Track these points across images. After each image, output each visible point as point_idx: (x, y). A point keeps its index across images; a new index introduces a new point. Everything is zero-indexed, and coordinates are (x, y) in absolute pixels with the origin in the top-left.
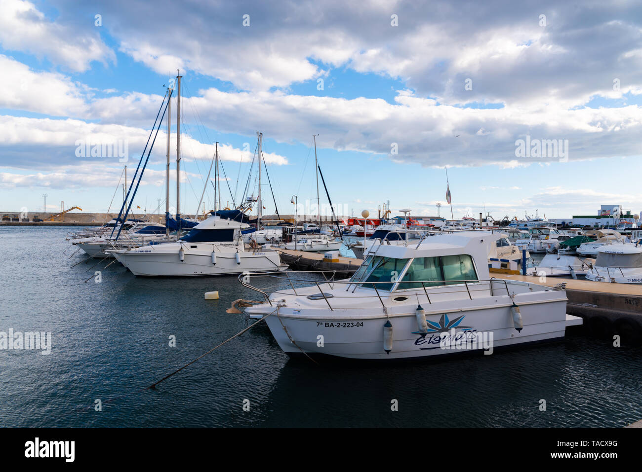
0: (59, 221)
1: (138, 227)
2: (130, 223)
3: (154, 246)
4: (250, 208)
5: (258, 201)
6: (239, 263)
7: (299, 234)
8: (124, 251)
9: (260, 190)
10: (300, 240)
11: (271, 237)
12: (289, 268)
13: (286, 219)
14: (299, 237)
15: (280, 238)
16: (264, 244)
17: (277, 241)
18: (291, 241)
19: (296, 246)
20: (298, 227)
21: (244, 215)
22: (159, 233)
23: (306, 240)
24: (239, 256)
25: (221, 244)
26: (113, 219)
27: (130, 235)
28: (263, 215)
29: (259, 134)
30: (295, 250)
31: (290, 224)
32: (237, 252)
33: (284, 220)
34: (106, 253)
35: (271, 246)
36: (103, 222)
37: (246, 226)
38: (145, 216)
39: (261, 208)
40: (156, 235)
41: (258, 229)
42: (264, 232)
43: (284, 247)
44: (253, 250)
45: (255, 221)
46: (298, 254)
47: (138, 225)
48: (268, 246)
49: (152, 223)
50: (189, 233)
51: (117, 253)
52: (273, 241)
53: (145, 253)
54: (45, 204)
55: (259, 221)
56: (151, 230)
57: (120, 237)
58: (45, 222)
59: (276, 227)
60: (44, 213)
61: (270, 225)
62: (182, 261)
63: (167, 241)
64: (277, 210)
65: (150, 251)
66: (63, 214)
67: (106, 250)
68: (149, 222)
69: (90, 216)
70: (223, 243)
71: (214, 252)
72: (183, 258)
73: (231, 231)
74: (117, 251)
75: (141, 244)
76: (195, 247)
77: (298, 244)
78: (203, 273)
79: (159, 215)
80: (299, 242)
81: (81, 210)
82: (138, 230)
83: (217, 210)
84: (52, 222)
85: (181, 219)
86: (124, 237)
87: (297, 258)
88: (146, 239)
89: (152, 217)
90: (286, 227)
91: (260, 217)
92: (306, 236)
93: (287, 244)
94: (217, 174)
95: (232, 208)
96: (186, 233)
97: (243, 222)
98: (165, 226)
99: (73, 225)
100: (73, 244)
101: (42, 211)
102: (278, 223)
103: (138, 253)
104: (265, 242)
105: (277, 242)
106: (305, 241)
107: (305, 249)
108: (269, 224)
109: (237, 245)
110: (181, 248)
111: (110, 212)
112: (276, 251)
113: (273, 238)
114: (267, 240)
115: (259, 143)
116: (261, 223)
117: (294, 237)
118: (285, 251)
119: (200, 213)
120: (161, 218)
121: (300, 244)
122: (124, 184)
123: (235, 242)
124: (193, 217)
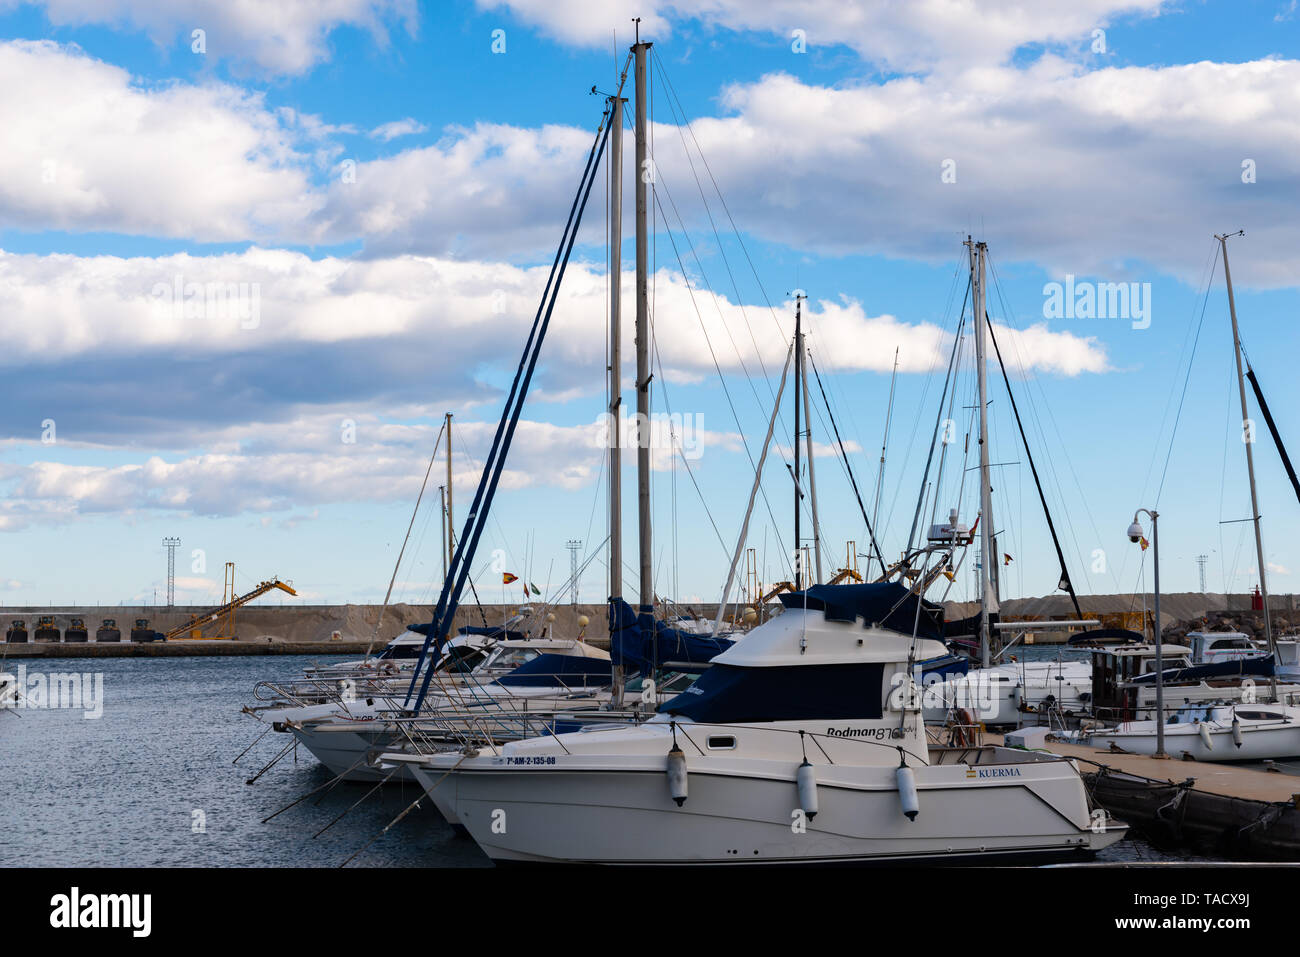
0: (219, 637)
1: (506, 659)
2: (475, 641)
3: (567, 738)
4: (948, 568)
5: (977, 540)
6: (912, 815)
7: (1171, 680)
8: (449, 758)
9: (986, 490)
10: (1181, 711)
11: (1043, 694)
12: (1129, 835)
13: (1105, 612)
14: (1174, 695)
15: (1083, 697)
16: (1012, 727)
17: (1069, 714)
18: (1132, 717)
19: (1160, 736)
20: (1167, 649)
21: (925, 602)
22: (578, 683)
23: (1209, 711)
24: (913, 780)
25: (831, 731)
26: (410, 628)
27: (477, 691)
28: (1003, 599)
29: (975, 250)
30: (1160, 754)
31: (1124, 636)
32: (903, 765)
33: (1100, 617)
34: (385, 766)
35: (1049, 738)
36: (370, 638)
37: (936, 649)
38: (527, 614)
39: (991, 566)
40: (565, 690)
41: (987, 661)
42: (1013, 671)
43: (1105, 743)
44: (957, 755)
45: (971, 625)
46: (1178, 772)
47: (507, 650)
48: (1033, 736)
49: (555, 643)
50: (698, 684)
51: (423, 766)
52: (1047, 711)
53: (533, 766)
54: (171, 576)
55: (986, 627)
56: (553, 669)
57: (429, 700)
58: (170, 641)
59: (1062, 650)
60: (169, 609)
61: (1036, 643)
62: (680, 801)
63: (618, 715)
64: (1065, 577)
65: (552, 760)
66: (233, 612)
67: (385, 756)
68: (543, 636)
69: (324, 615)
70: (841, 724)
71: (806, 763)
72: (683, 790)
73: (872, 674)
74: (424, 758)
75: (517, 727)
76: (728, 742)
77: (1169, 729)
78: (759, 856)
79: (574, 605)
80: (1174, 720)
81: (292, 593)
82: (507, 671)
83: (806, 586)
84: (196, 641)
85: (660, 625)
86: (445, 702)
87: (1174, 794)
88: (535, 707)
89: (552, 616)
90: (1110, 650)
91: (992, 607)
92: (1204, 690)
93: (1121, 726)
94: (802, 428)
95: (871, 574)
96: (685, 683)
97: (922, 634)
98: (606, 656)
99: (266, 651)
100: (277, 727)
101: (162, 602)
102: (1072, 632)
103: (505, 766)
104: (1016, 717)
105: (1072, 720)
106: (1203, 714)
107: (1205, 753)
108: (1029, 638)
109: (898, 734)
110: (676, 748)
111: (394, 601)
112: (1068, 759)
113: (1051, 698)
114: (1023, 708)
115: (975, 283)
116: (995, 633)
117: (1146, 694)
118: (1114, 762)
119: (736, 597)
120: (585, 619)
121: (1184, 727)
122: (446, 489)
123: (888, 721)
124: (710, 611)
